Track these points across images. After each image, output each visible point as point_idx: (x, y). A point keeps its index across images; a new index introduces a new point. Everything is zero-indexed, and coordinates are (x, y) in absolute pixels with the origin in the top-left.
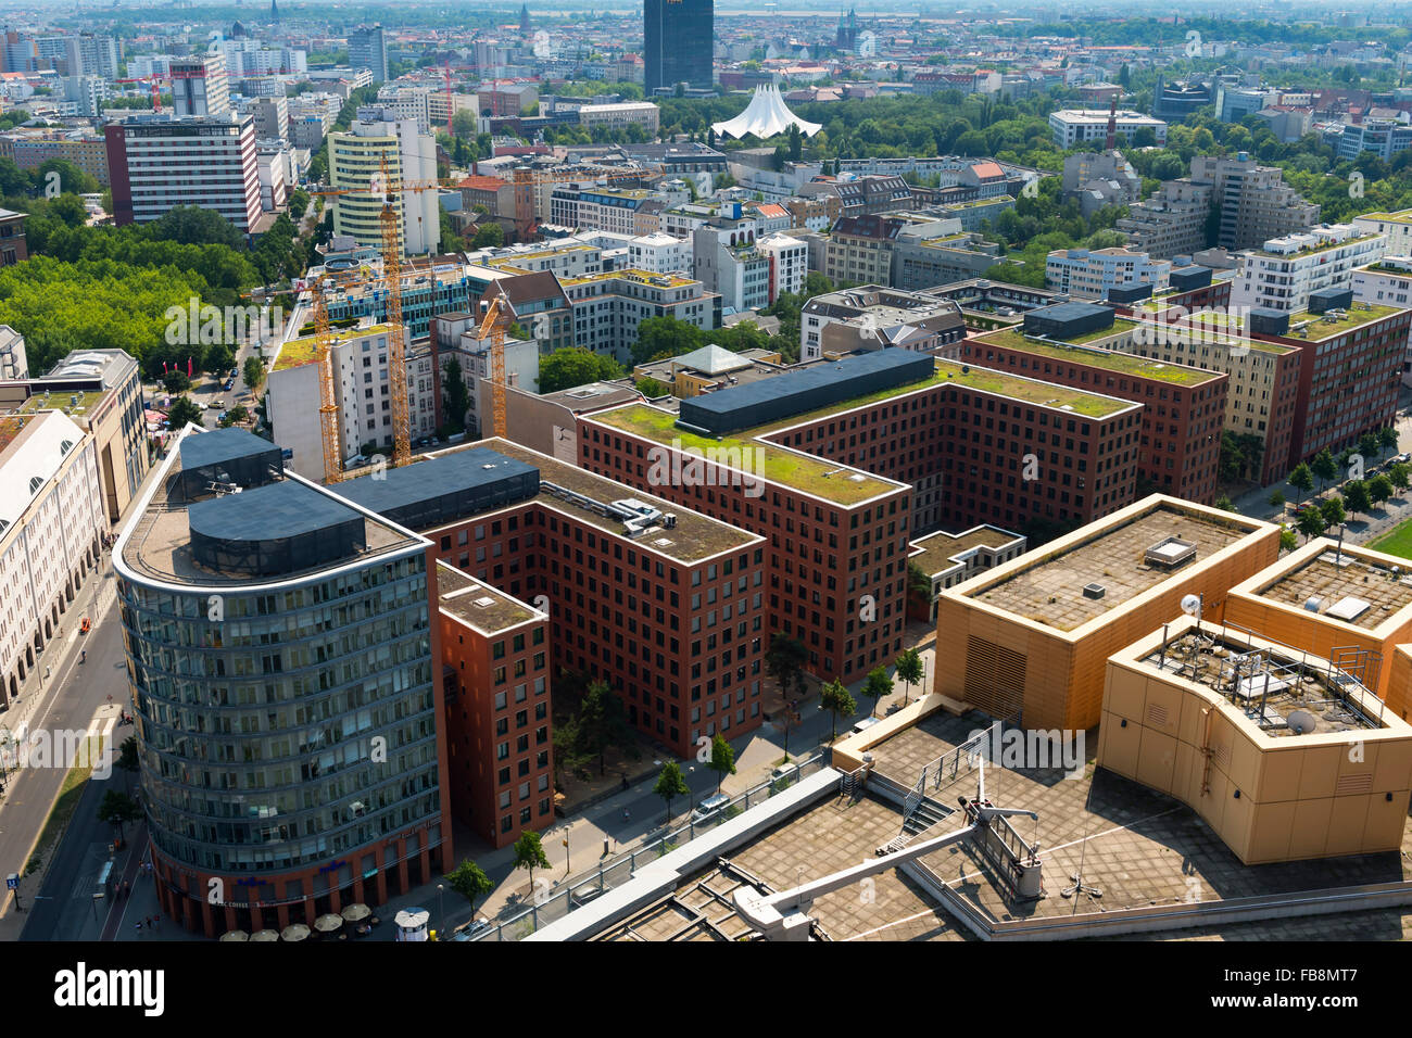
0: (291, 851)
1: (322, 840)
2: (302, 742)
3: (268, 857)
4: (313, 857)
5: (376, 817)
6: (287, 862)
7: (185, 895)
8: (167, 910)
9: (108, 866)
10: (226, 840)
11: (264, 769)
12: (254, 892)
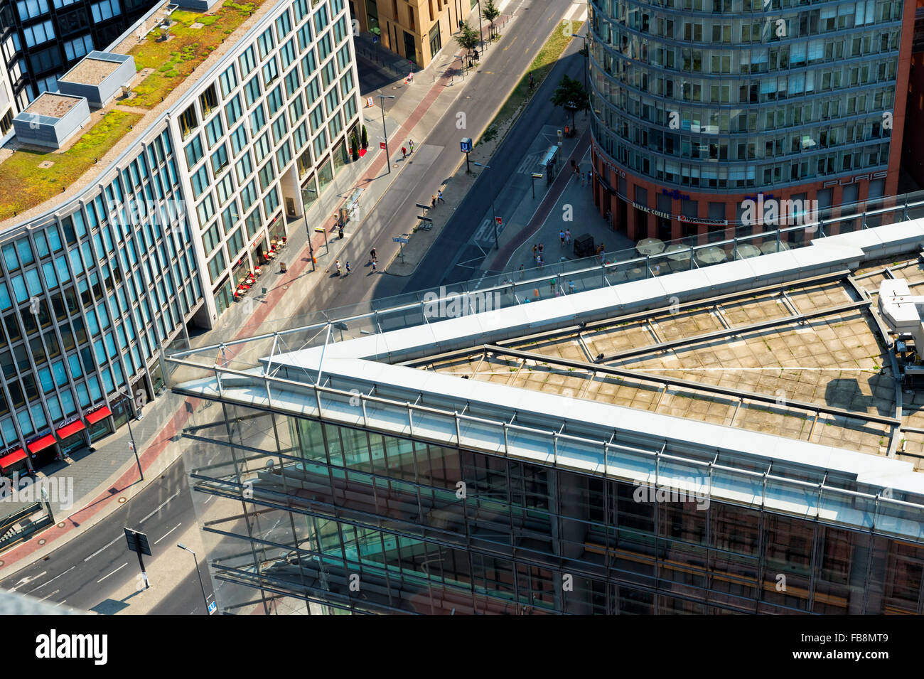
0: (718, 172)
1: (752, 168)
2: (745, 61)
3: (695, 174)
4: (740, 183)
5: (814, 157)
6: (713, 183)
7: (614, 193)
8: (598, 204)
9: (554, 149)
10: (656, 148)
11: (702, 83)
12: (676, 205)
